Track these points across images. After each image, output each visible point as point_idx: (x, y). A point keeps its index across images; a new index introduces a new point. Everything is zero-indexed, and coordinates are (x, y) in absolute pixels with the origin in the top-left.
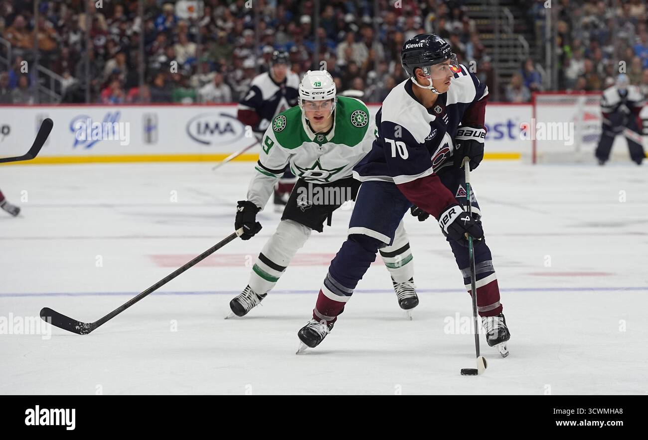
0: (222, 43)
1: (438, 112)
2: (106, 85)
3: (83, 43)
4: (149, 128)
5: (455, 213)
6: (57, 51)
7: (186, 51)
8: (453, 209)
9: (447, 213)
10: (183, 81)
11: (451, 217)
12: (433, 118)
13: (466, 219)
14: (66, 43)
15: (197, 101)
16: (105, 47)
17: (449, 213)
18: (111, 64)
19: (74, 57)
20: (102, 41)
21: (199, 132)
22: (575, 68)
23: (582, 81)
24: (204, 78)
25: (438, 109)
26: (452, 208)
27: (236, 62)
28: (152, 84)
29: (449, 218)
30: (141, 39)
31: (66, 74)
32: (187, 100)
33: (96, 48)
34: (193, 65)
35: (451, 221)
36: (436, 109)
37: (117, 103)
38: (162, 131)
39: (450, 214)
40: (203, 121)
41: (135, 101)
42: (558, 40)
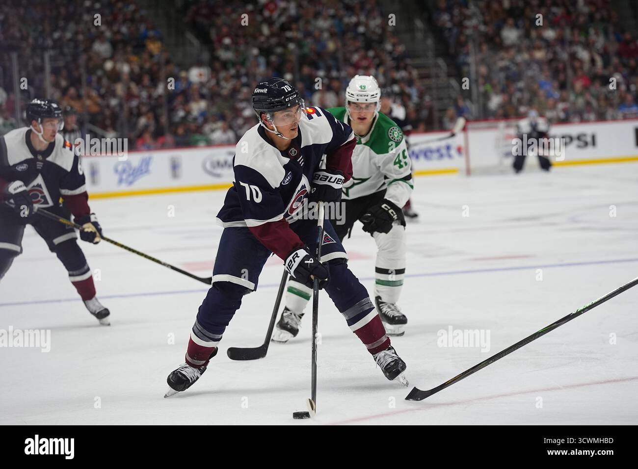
0: (225, 99)
1: (293, 154)
2: (140, 136)
3: (121, 105)
4: (175, 167)
5: (298, 257)
6: (101, 113)
7: (198, 107)
8: (297, 254)
9: (290, 258)
10: (199, 130)
11: (295, 262)
12: (286, 160)
13: (309, 262)
14: (108, 106)
15: (210, 144)
16: (138, 107)
17: (293, 257)
18: (143, 121)
19: (114, 117)
20: (134, 103)
21: (214, 167)
22: (495, 101)
23: (501, 112)
24: (214, 126)
25: (293, 152)
26: (295, 253)
27: (237, 112)
28: (175, 134)
29: (293, 262)
30: (164, 100)
31: (109, 129)
32: (202, 144)
33: (131, 110)
34: (206, 117)
35: (295, 266)
36: (291, 152)
37: (149, 149)
38: (185, 169)
39: (294, 259)
40: (215, 159)
41: (163, 147)
42: (481, 81)
